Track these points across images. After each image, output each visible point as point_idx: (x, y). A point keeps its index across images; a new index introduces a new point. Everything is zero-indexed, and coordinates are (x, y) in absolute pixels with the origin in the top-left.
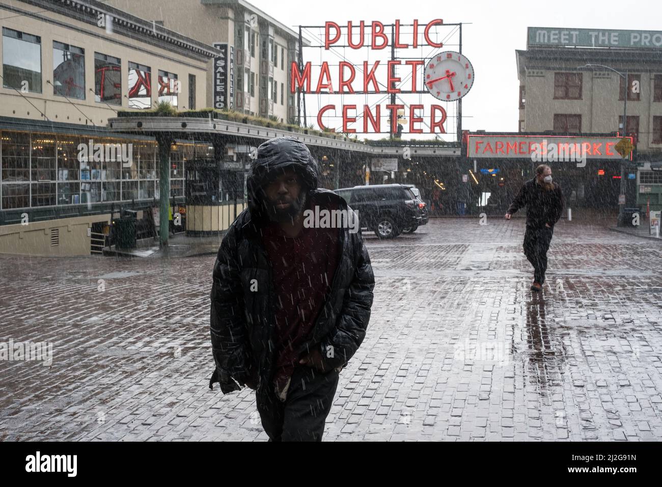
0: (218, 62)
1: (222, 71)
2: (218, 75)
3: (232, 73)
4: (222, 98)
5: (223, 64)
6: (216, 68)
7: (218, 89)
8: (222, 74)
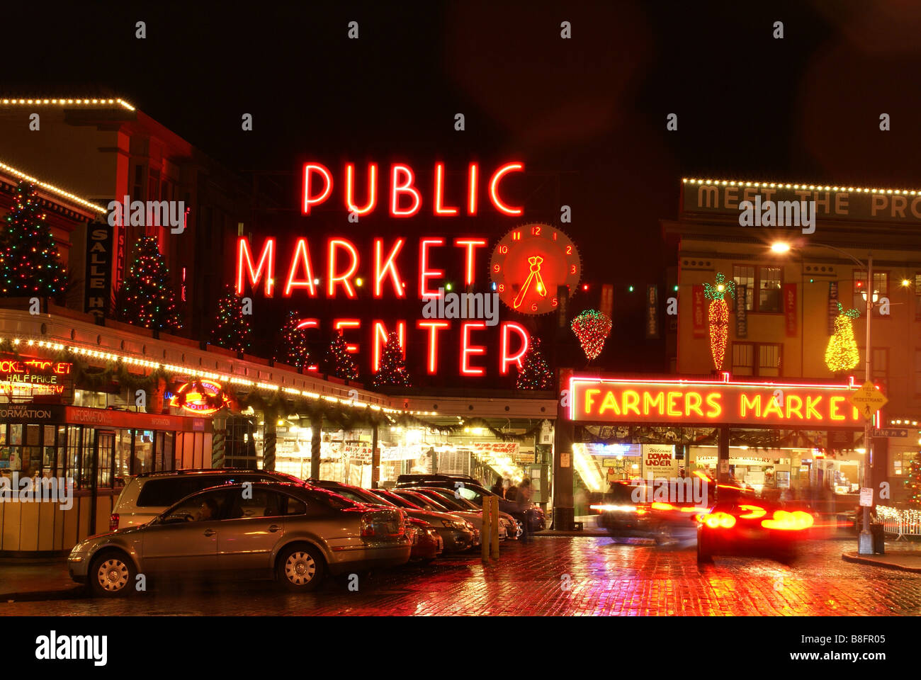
0: (95, 233)
1: (102, 249)
2: (94, 257)
3: (121, 253)
4: (101, 303)
5: (104, 237)
6: (91, 243)
7: (94, 284)
8: (101, 256)
